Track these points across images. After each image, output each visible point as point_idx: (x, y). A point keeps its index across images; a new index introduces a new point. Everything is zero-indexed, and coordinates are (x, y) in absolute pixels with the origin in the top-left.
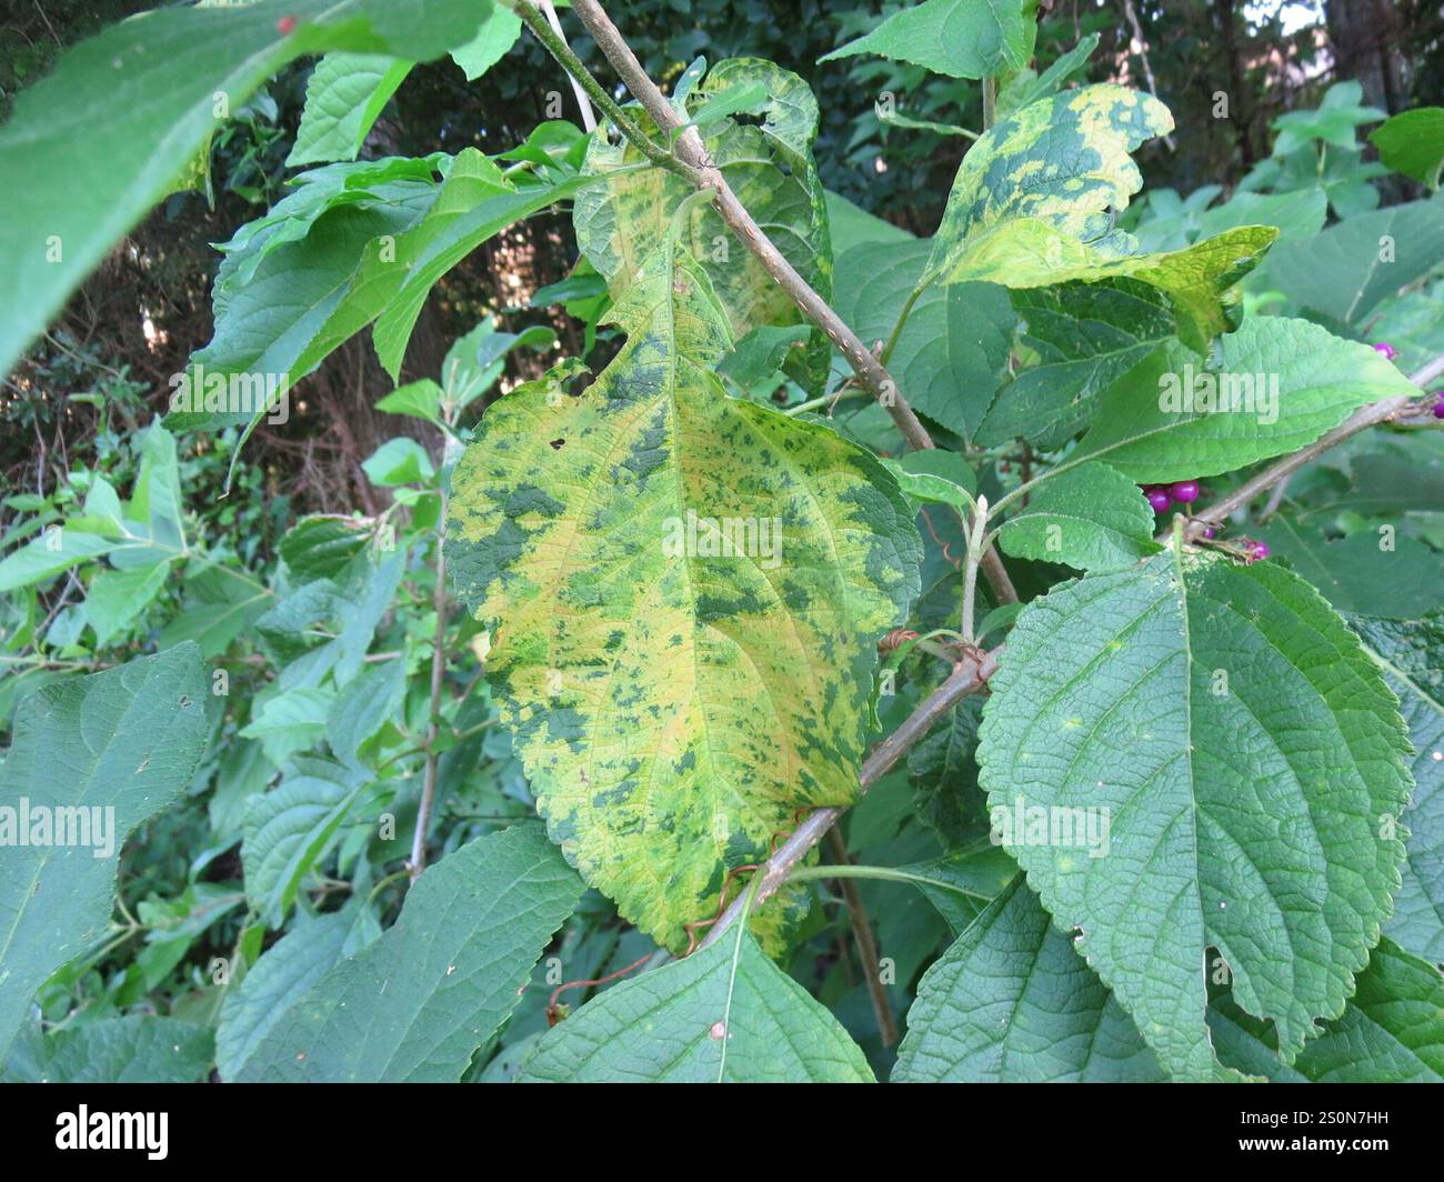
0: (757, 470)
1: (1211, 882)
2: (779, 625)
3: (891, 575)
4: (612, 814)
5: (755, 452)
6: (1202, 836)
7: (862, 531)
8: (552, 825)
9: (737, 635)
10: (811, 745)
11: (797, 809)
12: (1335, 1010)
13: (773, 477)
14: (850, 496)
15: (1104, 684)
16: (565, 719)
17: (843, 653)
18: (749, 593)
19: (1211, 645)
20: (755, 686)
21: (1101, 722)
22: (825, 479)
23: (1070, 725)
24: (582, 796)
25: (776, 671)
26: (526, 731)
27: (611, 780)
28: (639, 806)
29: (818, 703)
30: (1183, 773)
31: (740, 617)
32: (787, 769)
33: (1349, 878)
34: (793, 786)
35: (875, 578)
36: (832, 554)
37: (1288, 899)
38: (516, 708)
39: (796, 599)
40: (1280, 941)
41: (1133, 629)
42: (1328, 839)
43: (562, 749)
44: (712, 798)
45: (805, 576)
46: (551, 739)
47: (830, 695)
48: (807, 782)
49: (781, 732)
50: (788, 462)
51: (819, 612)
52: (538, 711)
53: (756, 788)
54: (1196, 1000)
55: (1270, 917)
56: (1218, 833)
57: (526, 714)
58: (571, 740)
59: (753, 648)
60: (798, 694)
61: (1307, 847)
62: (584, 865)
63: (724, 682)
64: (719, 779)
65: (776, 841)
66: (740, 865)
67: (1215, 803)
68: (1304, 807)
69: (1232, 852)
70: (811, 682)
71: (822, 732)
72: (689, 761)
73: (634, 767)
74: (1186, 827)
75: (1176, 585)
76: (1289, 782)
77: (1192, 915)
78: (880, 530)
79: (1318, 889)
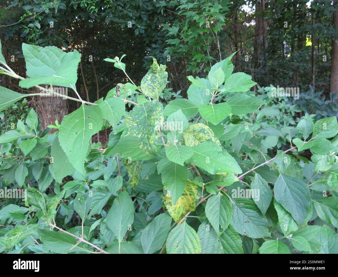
0: (188, 184)
1: (220, 220)
2: (189, 197)
3: (199, 194)
4: (174, 212)
5: (188, 183)
6: (220, 217)
7: (197, 191)
8: (169, 213)
9: (185, 197)
10: (190, 206)
11: (188, 211)
12: (226, 228)
13: (190, 185)
14: (196, 188)
15: (214, 204)
16: (170, 204)
17: (195, 200)
18: (186, 194)
19: (222, 202)
20: (185, 201)
21: (213, 207)
22: (194, 186)
23: (211, 208)
24: (172, 210)
25: (188, 200)
26: (167, 204)
27: (174, 209)
28: (176, 211)
29: (192, 204)
30: (219, 211)
31: (185, 196)
32: (187, 208)
33: (228, 220)
34: (188, 209)
35: (198, 194)
36: (194, 192)
37: (225, 221)
38: (166, 202)
39: (190, 195)
40: (224, 224)
41: (216, 200)
42: (227, 217)
43: (170, 206)
44: (181, 210)
45: (191, 193)
46: (169, 205)
47: (193, 203)
48: (189, 209)
49: (187, 205)
50: (191, 184)
51: (192, 196)
52: (168, 203)
53: (184, 209)
54: (219, 227)
55: (223, 222)
56: (221, 216)
57: (167, 203)
58: (171, 205)
59: (186, 198)
60: (190, 202)
61: (226, 218)
62: (172, 216)
63: (183, 201)
64: (181, 208)
65: (186, 214)
66: (183, 216)
67: (221, 214)
68: (226, 215)
69: (221, 217)
70: (191, 202)
71: (192, 205)
72: (180, 207)
73: (176, 208)
74: (219, 215)
75: (220, 196)
76: (225, 213)
77: (219, 222)
78: (198, 191)
79: (226, 220)
